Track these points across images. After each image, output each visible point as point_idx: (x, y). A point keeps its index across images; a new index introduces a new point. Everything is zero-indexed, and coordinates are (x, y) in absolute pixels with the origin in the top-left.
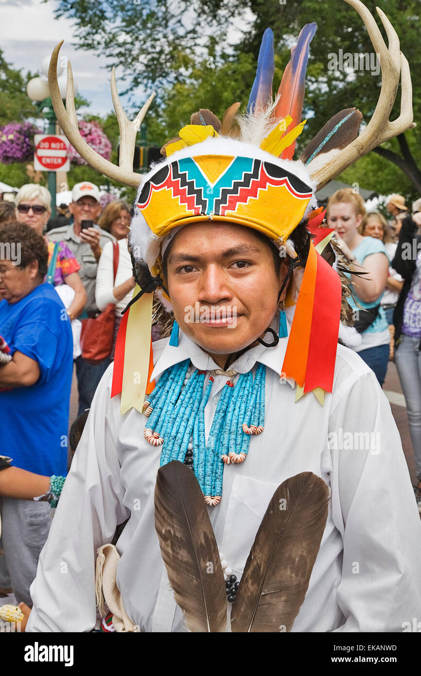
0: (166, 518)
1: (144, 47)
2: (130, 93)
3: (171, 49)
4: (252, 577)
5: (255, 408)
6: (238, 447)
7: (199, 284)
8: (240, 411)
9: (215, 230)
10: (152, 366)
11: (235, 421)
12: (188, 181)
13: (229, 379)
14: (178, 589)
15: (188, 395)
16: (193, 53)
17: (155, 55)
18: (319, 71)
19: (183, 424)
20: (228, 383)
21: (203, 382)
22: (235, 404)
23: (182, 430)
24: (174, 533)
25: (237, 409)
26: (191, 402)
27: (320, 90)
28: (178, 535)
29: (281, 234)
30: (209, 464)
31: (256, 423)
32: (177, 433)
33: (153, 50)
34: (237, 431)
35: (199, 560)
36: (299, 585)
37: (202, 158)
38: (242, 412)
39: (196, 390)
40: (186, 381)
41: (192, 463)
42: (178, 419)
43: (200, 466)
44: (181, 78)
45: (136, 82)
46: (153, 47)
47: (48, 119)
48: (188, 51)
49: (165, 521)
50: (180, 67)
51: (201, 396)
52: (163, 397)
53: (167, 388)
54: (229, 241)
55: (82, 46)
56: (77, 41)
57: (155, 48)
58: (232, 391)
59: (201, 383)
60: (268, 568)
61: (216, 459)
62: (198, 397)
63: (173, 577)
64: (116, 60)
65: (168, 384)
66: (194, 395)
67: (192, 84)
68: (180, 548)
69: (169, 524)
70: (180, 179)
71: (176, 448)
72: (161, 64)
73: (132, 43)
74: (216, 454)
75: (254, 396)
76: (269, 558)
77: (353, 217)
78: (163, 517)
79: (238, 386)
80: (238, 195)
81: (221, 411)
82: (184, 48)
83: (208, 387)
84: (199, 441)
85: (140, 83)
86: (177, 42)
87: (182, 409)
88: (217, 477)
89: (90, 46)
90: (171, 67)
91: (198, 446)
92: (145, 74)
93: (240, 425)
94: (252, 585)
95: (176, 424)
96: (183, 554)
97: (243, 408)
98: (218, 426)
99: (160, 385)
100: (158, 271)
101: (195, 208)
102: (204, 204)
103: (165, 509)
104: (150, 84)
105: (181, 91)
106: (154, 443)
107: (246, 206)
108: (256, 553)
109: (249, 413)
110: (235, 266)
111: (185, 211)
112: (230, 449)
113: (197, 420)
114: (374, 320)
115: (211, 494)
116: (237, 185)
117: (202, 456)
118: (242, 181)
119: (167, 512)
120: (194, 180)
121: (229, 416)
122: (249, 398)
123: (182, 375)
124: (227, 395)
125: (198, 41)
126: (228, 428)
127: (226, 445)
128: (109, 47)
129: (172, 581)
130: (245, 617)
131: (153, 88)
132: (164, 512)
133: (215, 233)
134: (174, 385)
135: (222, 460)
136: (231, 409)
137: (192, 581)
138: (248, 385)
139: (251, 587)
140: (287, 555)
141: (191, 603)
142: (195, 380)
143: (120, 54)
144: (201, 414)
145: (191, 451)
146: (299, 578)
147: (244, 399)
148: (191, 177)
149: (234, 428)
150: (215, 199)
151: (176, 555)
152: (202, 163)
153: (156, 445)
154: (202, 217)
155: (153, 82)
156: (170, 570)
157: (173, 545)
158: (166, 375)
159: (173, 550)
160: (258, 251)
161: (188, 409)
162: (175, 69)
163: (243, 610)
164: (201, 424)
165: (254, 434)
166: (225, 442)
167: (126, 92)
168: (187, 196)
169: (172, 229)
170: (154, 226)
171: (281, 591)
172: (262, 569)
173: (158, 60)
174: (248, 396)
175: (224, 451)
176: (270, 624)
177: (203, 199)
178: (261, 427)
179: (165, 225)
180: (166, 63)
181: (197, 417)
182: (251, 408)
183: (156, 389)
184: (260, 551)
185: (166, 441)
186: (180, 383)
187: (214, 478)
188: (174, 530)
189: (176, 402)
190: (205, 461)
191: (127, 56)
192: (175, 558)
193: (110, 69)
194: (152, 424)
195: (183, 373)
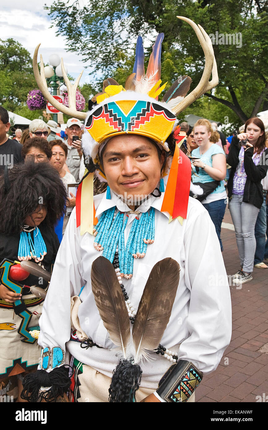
0: (97, 285)
1: (102, 49)
2: (95, 73)
3: (115, 50)
4: (142, 311)
5: (150, 230)
6: (141, 250)
7: (121, 167)
8: (142, 232)
9: (129, 138)
10: (95, 211)
11: (139, 237)
12: (113, 114)
13: (136, 215)
14: (105, 320)
15: (116, 225)
16: (126, 52)
17: (107, 54)
18: (191, 61)
19: (113, 239)
20: (136, 218)
21: (123, 217)
22: (140, 228)
23: (112, 242)
24: (102, 292)
25: (141, 231)
26: (117, 228)
27: (191, 70)
28: (104, 293)
29: (162, 140)
30: (126, 259)
31: (150, 238)
32: (110, 244)
33: (106, 51)
34: (141, 242)
35: (115, 305)
36: (166, 314)
37: (120, 102)
38: (143, 233)
39: (119, 222)
40: (114, 217)
41: (118, 258)
42: (111, 237)
43: (122, 260)
44: (120, 65)
45: (98, 68)
46: (106, 49)
47: (53, 87)
48: (124, 51)
49: (97, 287)
50: (120, 59)
51: (122, 225)
52: (103, 227)
53: (104, 222)
54: (135, 144)
55: (70, 49)
56: (67, 47)
57: (107, 50)
58: (138, 222)
59: (122, 218)
60: (150, 307)
61: (130, 256)
62: (121, 225)
63: (102, 314)
64: (87, 57)
65: (105, 220)
66: (118, 224)
67: (126, 68)
68: (105, 299)
69: (99, 288)
70: (109, 113)
71: (110, 251)
72: (110, 58)
73: (95, 48)
74: (130, 253)
75: (149, 225)
76: (151, 301)
77: (206, 133)
78: (96, 285)
79: (141, 219)
80: (140, 120)
81: (133, 232)
82: (122, 50)
83: (126, 220)
84: (121, 247)
85: (100, 68)
86: (118, 47)
87: (113, 232)
88: (130, 264)
89: (74, 50)
90: (115, 59)
91: (121, 250)
92: (102, 64)
93: (142, 239)
94: (143, 315)
95: (110, 239)
96: (107, 303)
97: (144, 230)
98: (131, 240)
99: (101, 220)
100: (97, 161)
101: (118, 128)
102: (123, 125)
103: (97, 281)
104: (104, 69)
105: (120, 71)
106: (99, 250)
107: (144, 126)
108: (144, 300)
109: (147, 233)
110: (139, 157)
111: (113, 129)
112: (137, 251)
113: (120, 236)
114: (217, 187)
115: (127, 273)
116: (139, 115)
117: (123, 255)
118: (142, 113)
119: (98, 282)
120: (117, 113)
121: (137, 234)
122: (147, 225)
123: (112, 215)
124: (136, 224)
125: (129, 46)
126: (136, 240)
127: (135, 249)
128: (83, 50)
129: (102, 316)
130: (139, 331)
131: (106, 70)
132: (96, 282)
133: (128, 140)
134: (108, 220)
135: (133, 256)
136: (137, 231)
137: (112, 315)
138: (146, 219)
139: (142, 316)
140: (160, 299)
141: (111, 326)
142: (119, 217)
143: (89, 54)
144: (123, 234)
145: (117, 253)
146: (166, 310)
147: (144, 226)
148: (115, 111)
149: (139, 241)
150: (128, 123)
151: (103, 303)
152: (120, 105)
153: (100, 250)
154: (122, 132)
155: (106, 68)
156: (101, 310)
157: (101, 298)
158: (104, 215)
159: (101, 301)
160: (150, 149)
161: (116, 232)
162: (118, 61)
163: (138, 328)
164: (122, 239)
165: (149, 244)
166: (135, 247)
167: (93, 73)
168: (113, 122)
169: (106, 139)
170: (96, 138)
171: (157, 317)
172: (147, 307)
173: (108, 56)
174: (146, 224)
175: (134, 252)
176: (152, 334)
177: (122, 123)
178: (152, 240)
179: (102, 137)
180: (112, 57)
181: (120, 235)
182: (148, 231)
183: (99, 222)
184: (146, 298)
185: (105, 248)
186: (111, 219)
187: (129, 265)
188: (102, 291)
189: (110, 228)
190: (125, 257)
191: (93, 54)
192: (103, 305)
193: (84, 61)
194: (98, 240)
195: (113, 214)
